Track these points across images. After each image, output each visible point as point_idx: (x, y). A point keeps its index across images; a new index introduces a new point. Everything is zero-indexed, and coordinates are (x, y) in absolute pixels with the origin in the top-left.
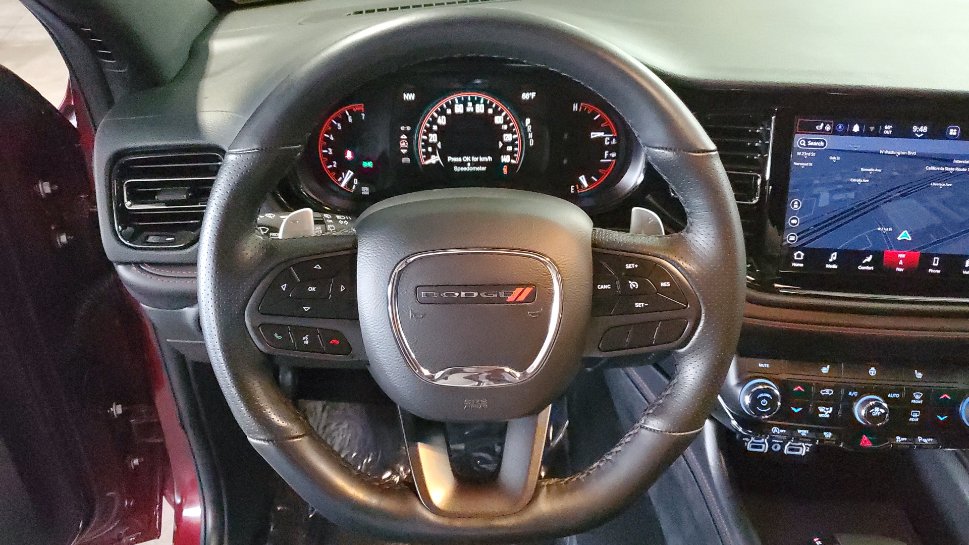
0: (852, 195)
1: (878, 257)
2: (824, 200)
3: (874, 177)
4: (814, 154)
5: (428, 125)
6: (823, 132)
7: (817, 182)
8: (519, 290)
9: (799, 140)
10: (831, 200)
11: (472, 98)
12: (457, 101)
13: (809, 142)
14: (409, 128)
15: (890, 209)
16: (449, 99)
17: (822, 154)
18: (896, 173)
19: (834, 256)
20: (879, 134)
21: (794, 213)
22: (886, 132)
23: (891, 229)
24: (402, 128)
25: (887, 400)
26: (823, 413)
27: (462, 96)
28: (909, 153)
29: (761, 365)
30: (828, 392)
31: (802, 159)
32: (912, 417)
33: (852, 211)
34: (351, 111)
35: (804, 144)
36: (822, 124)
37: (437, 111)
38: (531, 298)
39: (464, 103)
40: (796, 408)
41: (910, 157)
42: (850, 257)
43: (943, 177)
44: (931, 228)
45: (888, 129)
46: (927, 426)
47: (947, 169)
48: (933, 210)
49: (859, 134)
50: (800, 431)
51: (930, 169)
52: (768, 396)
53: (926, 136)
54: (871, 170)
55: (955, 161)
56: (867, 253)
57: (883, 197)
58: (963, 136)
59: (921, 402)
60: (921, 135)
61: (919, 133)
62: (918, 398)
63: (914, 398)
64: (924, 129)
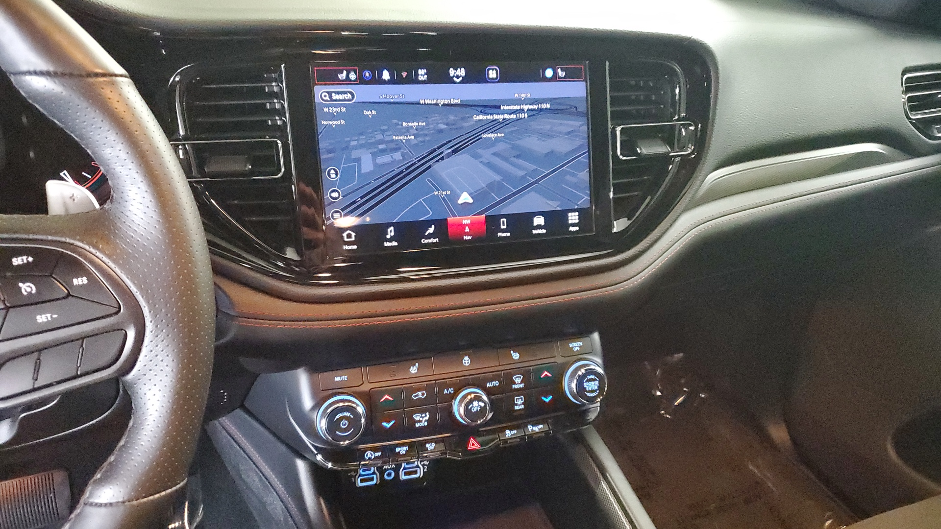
0: (398, 156)
1: (442, 225)
2: (367, 166)
3: (419, 132)
4: (343, 110)
6: (348, 81)
7: (354, 143)
9: (321, 92)
10: (375, 164)
13: (333, 94)
15: (444, 168)
17: (355, 109)
18: (443, 126)
19: (391, 232)
20: (413, 80)
21: (333, 183)
22: (421, 78)
23: (448, 192)
25: (488, 392)
26: (420, 421)
28: (453, 101)
29: (337, 379)
31: (333, 117)
32: (516, 405)
33: (399, 176)
35: (327, 98)
36: (345, 72)
40: (388, 422)
41: (456, 105)
42: (409, 231)
43: (494, 126)
44: (491, 186)
45: (422, 74)
46: (534, 412)
47: (495, 117)
48: (489, 165)
49: (391, 82)
50: (397, 450)
51: (478, 118)
52: (347, 414)
53: (465, 80)
54: (414, 124)
55: (502, 108)
56: (428, 223)
57: (434, 155)
58: (504, 78)
59: (522, 386)
60: (461, 79)
61: (458, 77)
62: (518, 382)
63: (515, 383)
64: (462, 72)
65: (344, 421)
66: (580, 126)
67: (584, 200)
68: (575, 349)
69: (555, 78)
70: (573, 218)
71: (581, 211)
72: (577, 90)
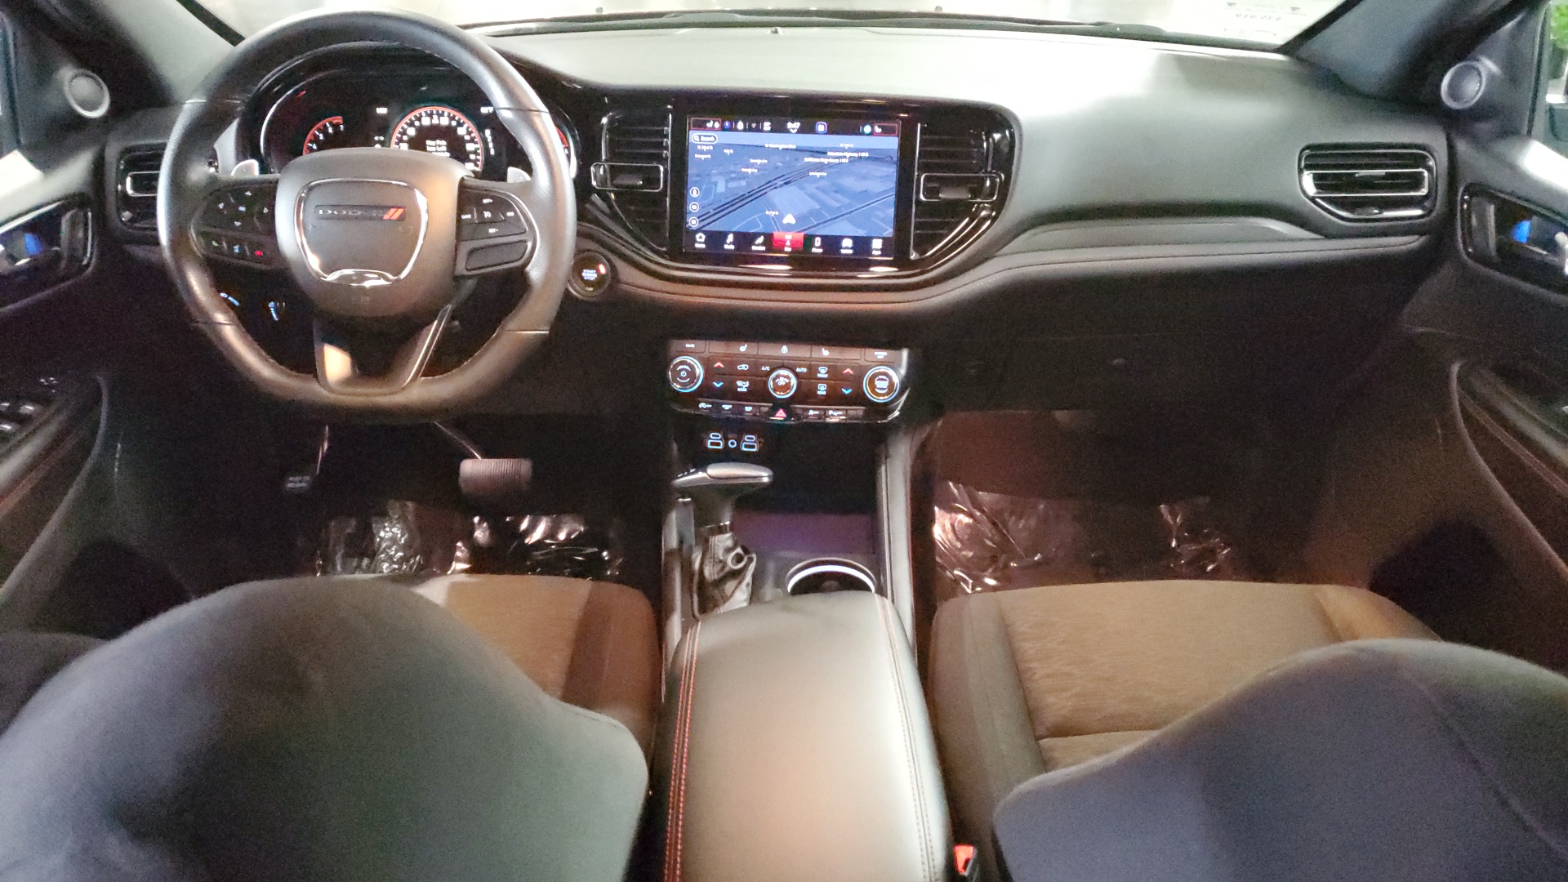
0: (743, 183)
1: (769, 239)
2: (721, 188)
3: (761, 168)
4: (711, 148)
5: (399, 136)
6: (713, 129)
7: (714, 171)
8: (393, 211)
9: (694, 136)
10: (727, 188)
11: (438, 111)
12: (424, 114)
13: (702, 137)
14: (382, 138)
15: (776, 195)
16: (417, 113)
17: (719, 148)
18: (780, 164)
19: (730, 238)
20: (759, 130)
21: (695, 199)
22: (766, 128)
23: (777, 213)
24: (376, 138)
25: (797, 375)
26: (740, 387)
27: (428, 110)
28: (791, 146)
29: (688, 346)
30: (744, 367)
31: (702, 152)
32: (819, 390)
33: (742, 198)
34: (331, 123)
35: (698, 140)
37: (407, 124)
38: (401, 218)
39: (431, 115)
40: (717, 383)
41: (792, 150)
42: (744, 239)
43: (820, 167)
44: (812, 213)
45: (767, 126)
46: (834, 399)
47: (822, 160)
48: (812, 196)
49: (745, 130)
50: (723, 406)
51: (806, 160)
52: (687, 367)
53: (800, 131)
54: (759, 161)
55: (829, 154)
56: (757, 235)
57: (770, 184)
58: (830, 131)
59: (826, 376)
60: (796, 130)
61: (793, 129)
62: (823, 373)
63: (820, 373)
64: (797, 125)
65: (683, 372)
66: (892, 171)
67: (889, 232)
68: (879, 357)
69: (872, 133)
70: (877, 244)
71: (884, 239)
72: (892, 143)
